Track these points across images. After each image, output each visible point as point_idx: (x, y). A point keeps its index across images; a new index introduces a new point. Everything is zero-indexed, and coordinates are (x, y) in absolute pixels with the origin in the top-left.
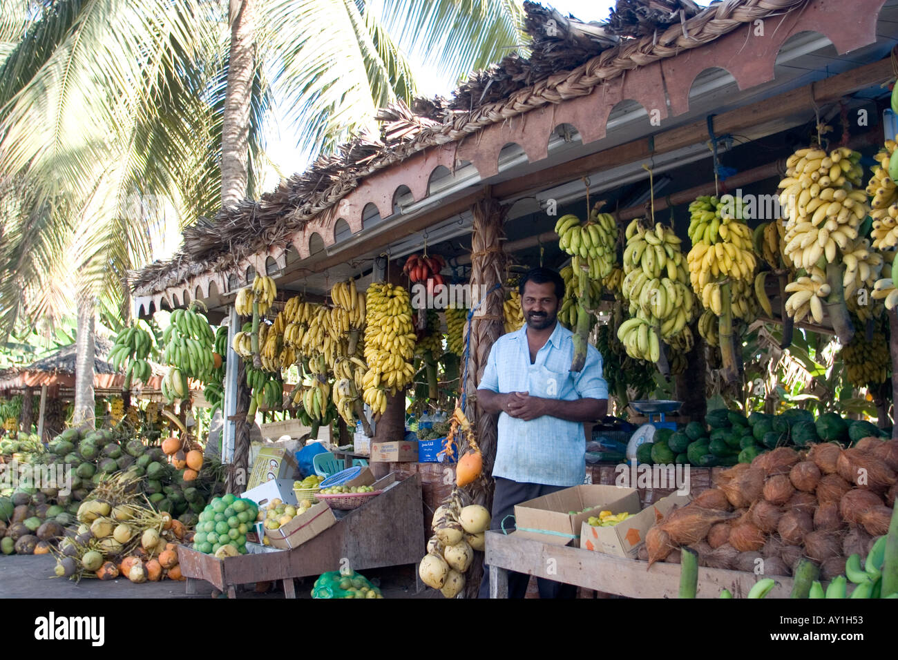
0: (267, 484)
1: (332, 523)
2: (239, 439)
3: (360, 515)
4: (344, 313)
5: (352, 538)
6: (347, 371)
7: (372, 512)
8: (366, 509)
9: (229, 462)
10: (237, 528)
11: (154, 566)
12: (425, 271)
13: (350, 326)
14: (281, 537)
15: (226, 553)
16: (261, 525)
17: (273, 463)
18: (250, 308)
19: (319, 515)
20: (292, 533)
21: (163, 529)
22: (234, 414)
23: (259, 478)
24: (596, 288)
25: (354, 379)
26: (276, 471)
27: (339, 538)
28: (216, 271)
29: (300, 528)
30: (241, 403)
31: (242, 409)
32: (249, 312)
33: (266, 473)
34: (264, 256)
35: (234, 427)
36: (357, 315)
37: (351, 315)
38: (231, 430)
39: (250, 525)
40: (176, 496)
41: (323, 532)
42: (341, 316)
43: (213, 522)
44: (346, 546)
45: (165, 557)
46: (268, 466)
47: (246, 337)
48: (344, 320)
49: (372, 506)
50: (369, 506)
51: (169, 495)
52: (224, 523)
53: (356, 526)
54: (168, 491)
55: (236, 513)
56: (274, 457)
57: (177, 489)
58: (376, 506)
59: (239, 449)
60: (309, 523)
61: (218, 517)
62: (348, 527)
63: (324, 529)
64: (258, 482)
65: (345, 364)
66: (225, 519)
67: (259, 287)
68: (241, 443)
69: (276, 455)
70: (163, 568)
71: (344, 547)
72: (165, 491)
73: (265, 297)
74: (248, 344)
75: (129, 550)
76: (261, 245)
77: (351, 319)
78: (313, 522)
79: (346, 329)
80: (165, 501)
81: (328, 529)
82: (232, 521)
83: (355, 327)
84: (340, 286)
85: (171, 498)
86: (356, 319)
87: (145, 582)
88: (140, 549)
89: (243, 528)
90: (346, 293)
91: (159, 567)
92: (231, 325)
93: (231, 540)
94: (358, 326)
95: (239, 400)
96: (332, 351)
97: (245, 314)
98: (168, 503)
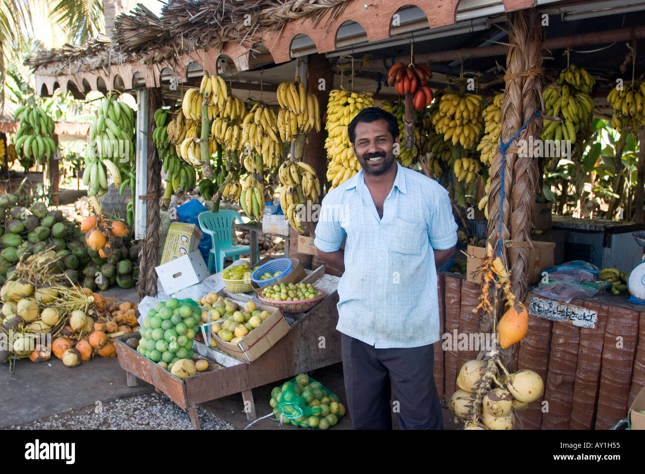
0: (180, 259)
1: (286, 332)
2: (151, 219)
3: (309, 320)
4: (292, 116)
5: (302, 342)
6: (295, 176)
7: (320, 315)
8: (314, 314)
9: (142, 238)
10: (185, 335)
11: (84, 347)
12: (414, 83)
13: (298, 129)
14: (240, 351)
15: (184, 371)
16: (206, 328)
17: (184, 239)
18: (198, 111)
19: (274, 325)
20: (250, 347)
21: (89, 308)
22: (145, 193)
23: (172, 253)
24: (586, 108)
25: (301, 185)
26: (187, 246)
27: (291, 344)
28: (145, 63)
29: (257, 341)
30: (152, 184)
31: (153, 189)
32: (198, 114)
33: (178, 249)
34: (215, 54)
35: (145, 205)
36: (305, 118)
37: (300, 119)
38: (143, 209)
39: (197, 329)
40: (80, 252)
41: (279, 341)
42: (289, 119)
43: (160, 330)
44: (298, 351)
45: (96, 339)
46: (180, 242)
47: (195, 144)
48: (293, 123)
49: (320, 310)
50: (317, 310)
51: (74, 252)
52: (172, 331)
53: (306, 330)
54: (72, 247)
55: (182, 319)
56: (184, 233)
57: (80, 246)
58: (323, 309)
59: (151, 226)
60: (265, 335)
61: (165, 324)
62: (299, 332)
63: (279, 338)
64: (172, 256)
65: (293, 169)
66: (173, 326)
67: (208, 90)
68: (153, 221)
69: (187, 231)
70: (93, 348)
71: (296, 352)
72: (69, 247)
73: (215, 100)
74: (197, 150)
75: (57, 331)
76: (215, 42)
77: (300, 123)
78: (269, 333)
79: (294, 133)
80: (71, 257)
81: (283, 338)
82: (180, 328)
83: (303, 131)
84: (288, 86)
85: (75, 254)
86: (304, 122)
87: (80, 365)
88: (68, 328)
89: (191, 334)
90: (295, 95)
91: (90, 348)
92: (140, 109)
93: (180, 347)
94: (306, 129)
95: (150, 181)
96: (272, 151)
97: (193, 117)
98: (73, 259)
